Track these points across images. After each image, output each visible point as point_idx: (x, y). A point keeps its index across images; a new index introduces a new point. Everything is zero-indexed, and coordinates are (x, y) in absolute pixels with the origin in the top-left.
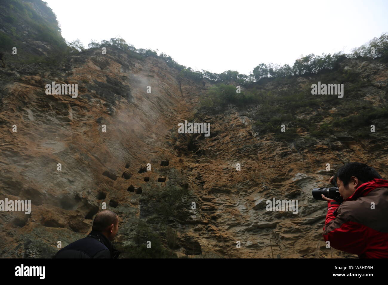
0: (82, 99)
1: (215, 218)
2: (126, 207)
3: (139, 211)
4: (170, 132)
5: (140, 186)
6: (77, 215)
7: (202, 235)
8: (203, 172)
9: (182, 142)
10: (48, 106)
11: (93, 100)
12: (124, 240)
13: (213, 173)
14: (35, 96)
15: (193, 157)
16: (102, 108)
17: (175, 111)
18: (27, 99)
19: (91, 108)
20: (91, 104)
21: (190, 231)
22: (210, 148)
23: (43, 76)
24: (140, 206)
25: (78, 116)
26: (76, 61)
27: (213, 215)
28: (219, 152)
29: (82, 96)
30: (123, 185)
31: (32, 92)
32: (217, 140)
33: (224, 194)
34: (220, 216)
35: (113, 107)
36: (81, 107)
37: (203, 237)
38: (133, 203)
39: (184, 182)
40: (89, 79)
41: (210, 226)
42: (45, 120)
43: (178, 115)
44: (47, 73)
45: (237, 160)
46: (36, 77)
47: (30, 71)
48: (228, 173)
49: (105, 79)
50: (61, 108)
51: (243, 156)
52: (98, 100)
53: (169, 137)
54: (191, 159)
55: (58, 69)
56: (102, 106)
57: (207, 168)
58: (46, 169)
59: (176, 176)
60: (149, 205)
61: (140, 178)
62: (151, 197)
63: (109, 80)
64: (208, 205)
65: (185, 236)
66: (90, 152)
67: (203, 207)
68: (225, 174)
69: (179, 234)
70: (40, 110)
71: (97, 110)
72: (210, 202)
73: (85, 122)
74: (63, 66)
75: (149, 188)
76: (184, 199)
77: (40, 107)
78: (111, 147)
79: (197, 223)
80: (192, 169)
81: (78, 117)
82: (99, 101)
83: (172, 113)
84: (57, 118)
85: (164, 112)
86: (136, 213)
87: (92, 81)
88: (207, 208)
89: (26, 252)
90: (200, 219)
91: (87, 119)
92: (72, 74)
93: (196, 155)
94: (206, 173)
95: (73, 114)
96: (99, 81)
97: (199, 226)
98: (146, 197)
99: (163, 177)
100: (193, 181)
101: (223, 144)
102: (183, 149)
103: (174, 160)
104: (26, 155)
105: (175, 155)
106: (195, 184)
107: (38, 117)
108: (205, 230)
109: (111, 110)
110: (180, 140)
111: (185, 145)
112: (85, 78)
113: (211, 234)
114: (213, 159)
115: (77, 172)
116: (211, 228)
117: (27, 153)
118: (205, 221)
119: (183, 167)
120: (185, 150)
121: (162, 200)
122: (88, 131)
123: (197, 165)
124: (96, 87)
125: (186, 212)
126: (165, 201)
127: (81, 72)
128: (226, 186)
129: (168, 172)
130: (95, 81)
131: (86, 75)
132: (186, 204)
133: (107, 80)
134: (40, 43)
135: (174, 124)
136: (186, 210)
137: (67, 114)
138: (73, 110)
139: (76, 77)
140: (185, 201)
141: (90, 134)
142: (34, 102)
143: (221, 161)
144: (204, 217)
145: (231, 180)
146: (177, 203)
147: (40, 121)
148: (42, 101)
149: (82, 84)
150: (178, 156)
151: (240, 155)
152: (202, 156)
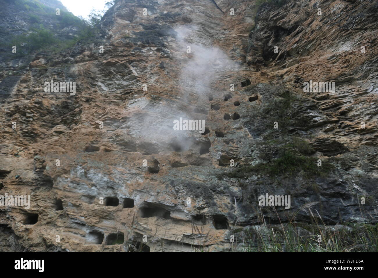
0: (134, 54)
1: (344, 113)
2: (233, 133)
3: (249, 132)
4: (234, 52)
5: (234, 112)
6: (192, 154)
7: (337, 133)
8: (301, 73)
9: (255, 54)
10: (111, 73)
11: (144, 50)
12: (250, 161)
13: (316, 69)
14: (96, 69)
15: (275, 65)
16: (156, 54)
17: (225, 30)
18: (92, 74)
19: (147, 58)
20: (145, 55)
21: (320, 134)
22: (295, 45)
23: (90, 50)
24: (247, 128)
25: (141, 70)
26: (106, 25)
27: (340, 111)
28: (311, 44)
29: (133, 51)
30: (217, 116)
31: (92, 66)
32: (301, 32)
33: (344, 85)
34: (350, 109)
35: (166, 50)
36: (138, 61)
37: (340, 136)
38: (238, 129)
39: (282, 91)
40: (128, 34)
41: (342, 123)
42: (117, 86)
43: (231, 33)
44: (92, 46)
45: (346, 41)
46: (86, 53)
47: (78, 51)
48: (338, 61)
49: (141, 27)
50: (123, 69)
51: (354, 31)
52: (148, 48)
53: (234, 57)
54: (275, 68)
55: (97, 38)
56: (155, 52)
57: (305, 66)
58: (144, 124)
59: (269, 89)
60: (256, 124)
61: (229, 105)
62: (254, 116)
63: (145, 27)
64: (328, 103)
65: (317, 140)
66: (171, 96)
67: (323, 107)
68: (333, 63)
69: (307, 140)
70: (107, 79)
71: (153, 58)
72: (329, 99)
73: (150, 72)
74: (99, 34)
75: (245, 110)
76: (295, 105)
77: (106, 76)
78: (187, 86)
79: (324, 123)
80: (282, 76)
81: (141, 72)
82: (150, 49)
83: (223, 33)
84: (124, 80)
85: (215, 36)
86: (247, 135)
87: (132, 34)
88: (328, 106)
89: (175, 189)
90: (326, 119)
91: (151, 69)
92: (111, 36)
93: (279, 61)
94: (306, 72)
95: (135, 70)
96: (137, 31)
97: (328, 126)
98: (248, 119)
99: (253, 96)
100: (293, 86)
101: (312, 32)
102: (259, 62)
103: (255, 76)
104: (123, 118)
105: (253, 71)
106: (297, 89)
107: (110, 86)
108: (338, 128)
109: (165, 53)
110: (251, 54)
111: (259, 56)
112: (124, 35)
113: (349, 129)
114: (304, 56)
115: (171, 117)
116: (346, 124)
117: (121, 116)
118: (333, 119)
119: (270, 78)
120: (262, 62)
121: (267, 116)
122: (158, 79)
123: (285, 70)
124: (139, 38)
125: (306, 116)
126: (272, 115)
127: (117, 31)
128: (343, 76)
129: (256, 89)
130: (134, 33)
131: (122, 31)
132: (301, 109)
133: (144, 28)
134: (66, 29)
135: (233, 43)
136: (305, 115)
137: (130, 73)
138: (133, 66)
139: (116, 37)
140: (298, 107)
141: (161, 81)
142: (99, 74)
143: (318, 52)
144: (331, 115)
145: (348, 66)
146: (290, 112)
147: (113, 88)
148: (104, 70)
149: (125, 41)
150: (257, 71)
151: (348, 32)
152: (287, 59)
